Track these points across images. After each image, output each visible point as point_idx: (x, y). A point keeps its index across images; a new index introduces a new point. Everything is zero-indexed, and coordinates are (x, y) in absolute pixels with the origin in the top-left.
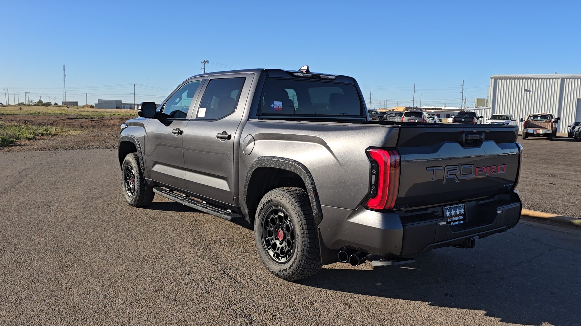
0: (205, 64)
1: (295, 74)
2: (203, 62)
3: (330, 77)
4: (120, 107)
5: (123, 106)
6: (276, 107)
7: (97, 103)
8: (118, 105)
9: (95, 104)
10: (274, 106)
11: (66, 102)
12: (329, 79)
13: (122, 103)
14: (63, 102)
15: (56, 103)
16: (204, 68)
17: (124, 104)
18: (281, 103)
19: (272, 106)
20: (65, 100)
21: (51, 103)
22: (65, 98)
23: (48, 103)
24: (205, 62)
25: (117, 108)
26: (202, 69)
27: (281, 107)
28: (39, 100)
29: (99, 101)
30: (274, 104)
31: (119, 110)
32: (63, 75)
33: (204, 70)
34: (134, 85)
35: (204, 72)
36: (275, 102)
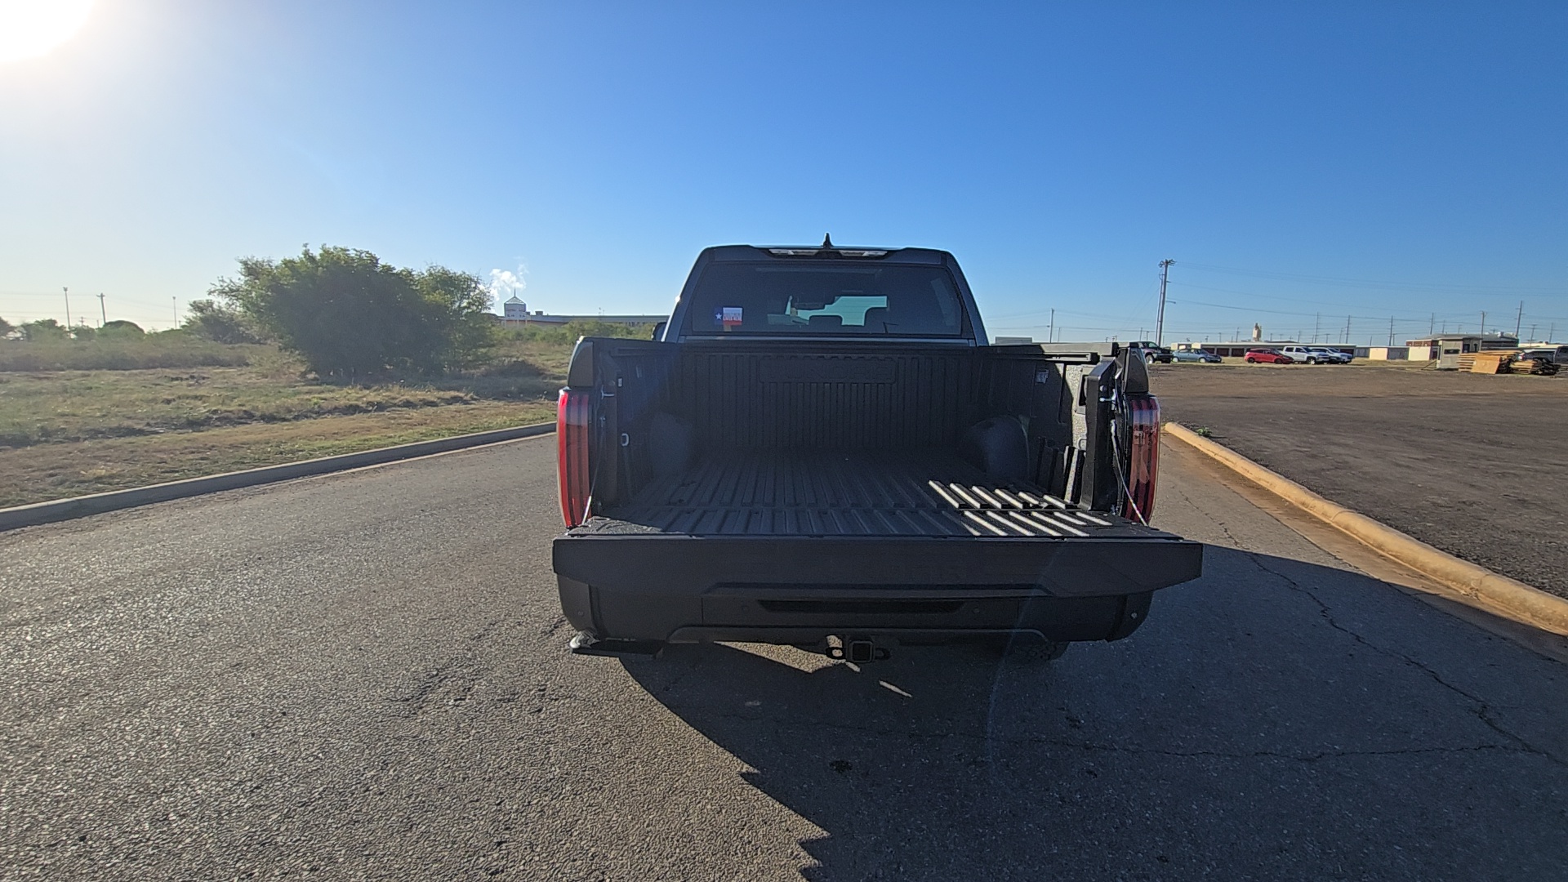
0: (1166, 267)
1: (773, 252)
2: (1162, 263)
3: (866, 254)
6: (727, 318)
10: (722, 317)
12: (865, 257)
16: (1164, 273)
18: (739, 311)
19: (719, 316)
26: (1161, 276)
27: (740, 319)
30: (722, 313)
33: (1164, 278)
36: (726, 310)
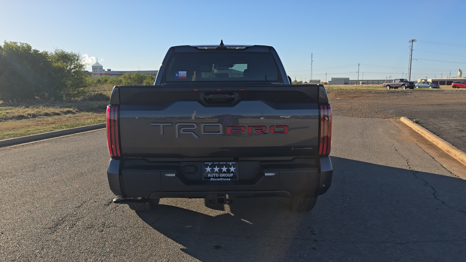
0: (412, 42)
1: (199, 48)
2: (410, 41)
4: (348, 83)
5: (350, 82)
6: (180, 76)
7: (331, 80)
8: (346, 81)
9: (329, 81)
11: (312, 81)
12: (237, 49)
13: (350, 79)
14: (310, 81)
15: (306, 81)
16: (411, 46)
17: (352, 80)
18: (185, 72)
19: (177, 75)
20: (311, 79)
21: (302, 82)
22: (311, 77)
23: (300, 82)
24: (413, 41)
25: (345, 84)
26: (410, 47)
28: (295, 80)
29: (332, 79)
30: (178, 74)
31: (347, 85)
32: (311, 60)
33: (411, 48)
34: (358, 65)
35: (411, 49)
36: (180, 72)
